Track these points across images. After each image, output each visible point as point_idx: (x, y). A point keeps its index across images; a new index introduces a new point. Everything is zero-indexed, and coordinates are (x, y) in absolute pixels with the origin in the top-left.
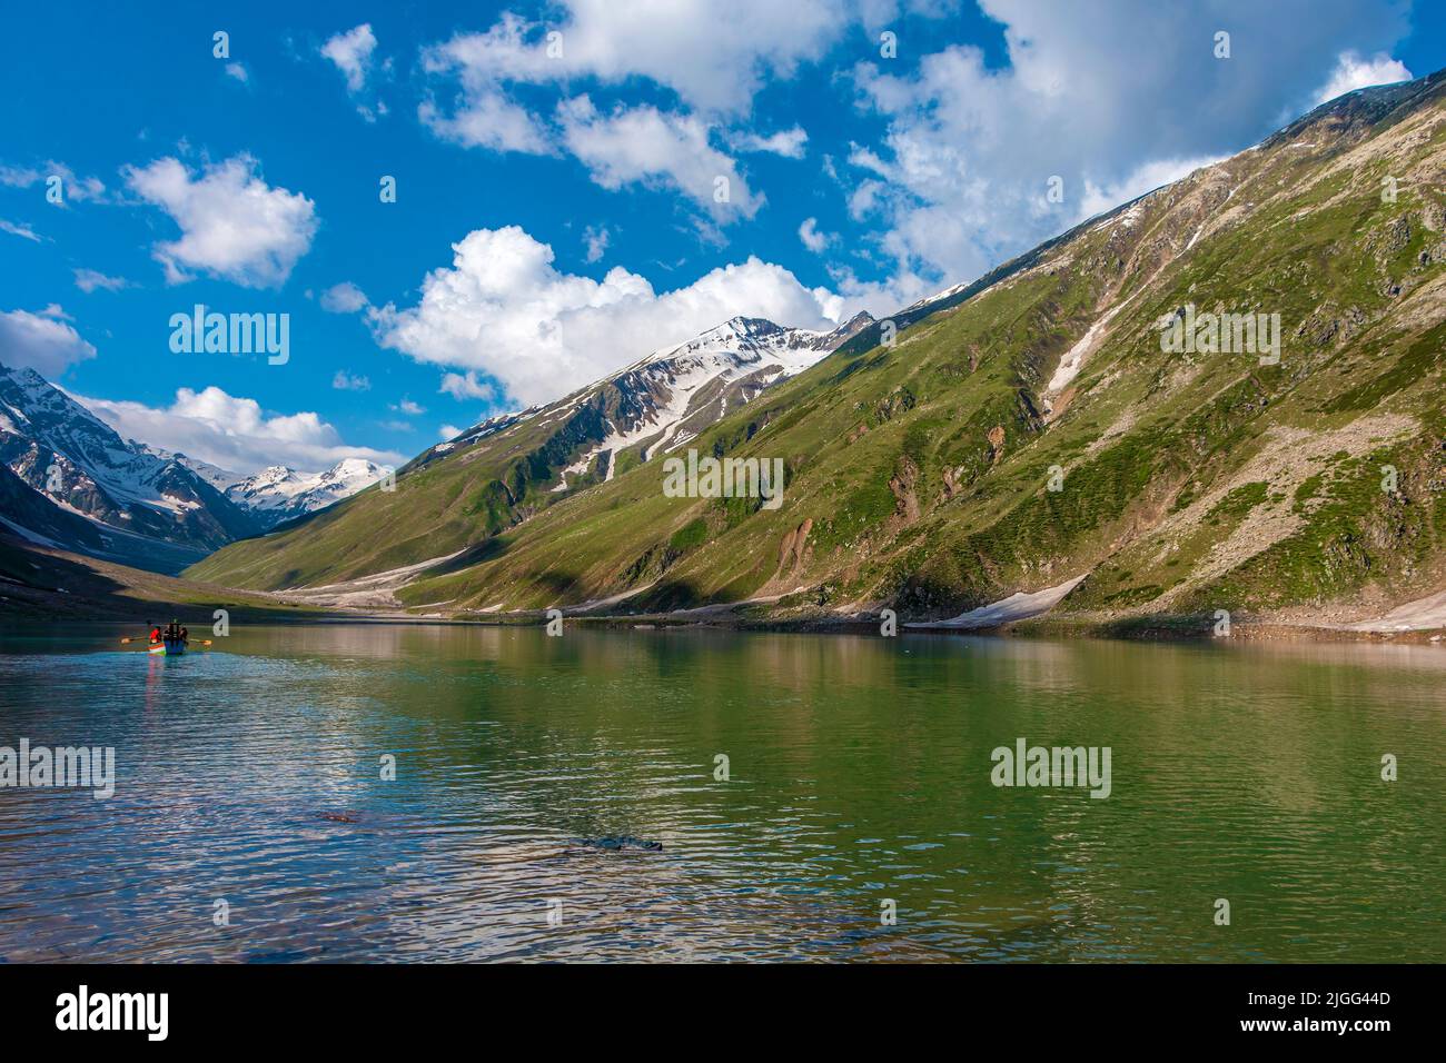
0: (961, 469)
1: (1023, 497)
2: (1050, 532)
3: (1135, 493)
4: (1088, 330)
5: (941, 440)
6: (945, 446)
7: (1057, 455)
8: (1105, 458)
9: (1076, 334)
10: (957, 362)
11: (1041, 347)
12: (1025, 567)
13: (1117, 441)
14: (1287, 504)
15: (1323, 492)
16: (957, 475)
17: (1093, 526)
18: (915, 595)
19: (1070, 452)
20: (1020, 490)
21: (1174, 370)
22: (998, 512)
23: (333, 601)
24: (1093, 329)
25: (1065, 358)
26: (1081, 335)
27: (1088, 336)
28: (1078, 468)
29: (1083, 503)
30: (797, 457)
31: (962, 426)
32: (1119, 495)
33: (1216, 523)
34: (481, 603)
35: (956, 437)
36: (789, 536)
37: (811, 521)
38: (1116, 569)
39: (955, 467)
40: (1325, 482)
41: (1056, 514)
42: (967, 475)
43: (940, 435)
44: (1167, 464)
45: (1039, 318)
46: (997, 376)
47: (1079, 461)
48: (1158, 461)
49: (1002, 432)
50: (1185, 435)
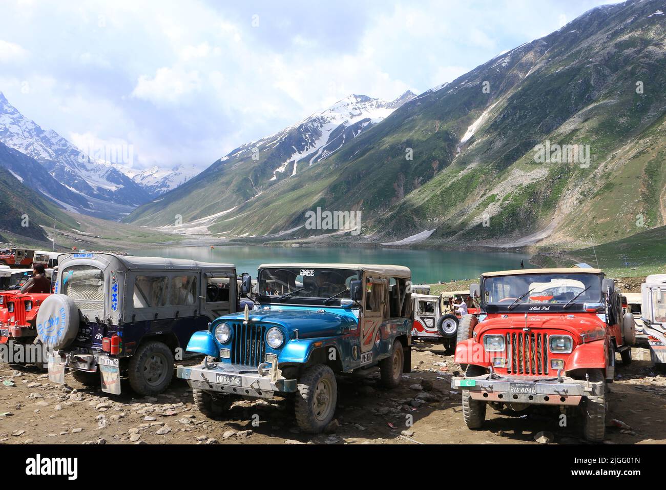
0: (421, 178)
1: (434, 193)
2: (440, 208)
3: (471, 192)
4: (481, 115)
5: (415, 165)
6: (416, 168)
7: (449, 176)
8: (463, 179)
9: (476, 117)
10: (430, 128)
11: (461, 123)
12: (429, 221)
13: (470, 171)
14: (498, 204)
15: (510, 199)
16: (420, 180)
17: (455, 205)
18: (389, 232)
19: (454, 175)
20: (433, 190)
21: (497, 140)
22: (423, 200)
23: (184, 232)
24: (483, 114)
25: (470, 128)
26: (478, 117)
27: (481, 117)
28: (454, 182)
29: (453, 196)
30: (363, 171)
31: (424, 159)
32: (466, 193)
33: (479, 209)
34: (240, 233)
35: (421, 165)
36: (354, 207)
37: (363, 200)
38: (448, 224)
39: (419, 177)
40: (512, 195)
41: (443, 200)
42: (423, 180)
43: (416, 163)
44: (483, 181)
45: (464, 108)
46: (440, 137)
47: (455, 179)
48: (481, 180)
49: (438, 163)
50: (492, 169)
